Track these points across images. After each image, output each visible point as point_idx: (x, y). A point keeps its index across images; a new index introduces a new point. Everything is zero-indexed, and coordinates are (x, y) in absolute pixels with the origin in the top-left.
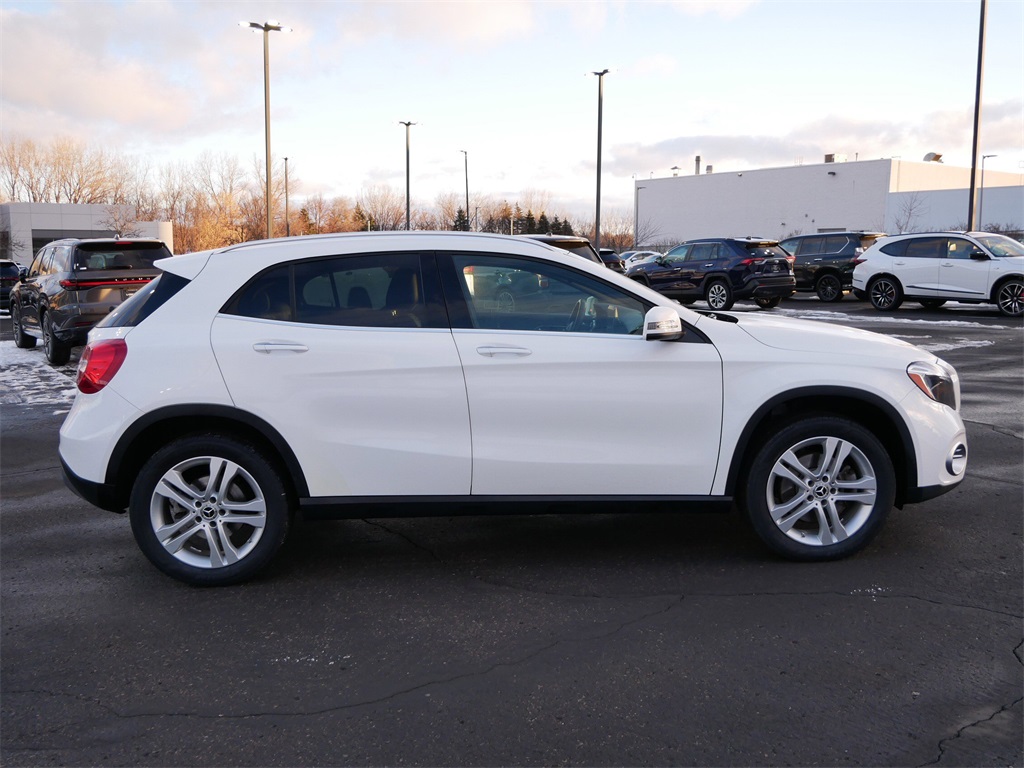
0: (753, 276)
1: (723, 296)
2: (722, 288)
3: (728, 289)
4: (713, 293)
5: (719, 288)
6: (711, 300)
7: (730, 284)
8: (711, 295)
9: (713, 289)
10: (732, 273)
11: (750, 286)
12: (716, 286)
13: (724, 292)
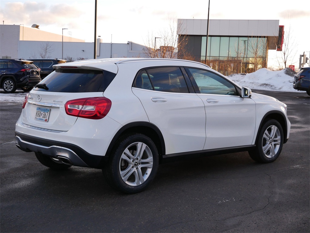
0: (26, 77)
1: (12, 85)
2: (11, 82)
3: (14, 82)
4: (6, 84)
5: (9, 82)
6: (5, 87)
7: (16, 80)
8: (5, 85)
9: (6, 82)
10: (16, 75)
11: (24, 82)
12: (8, 81)
13: (12, 84)
